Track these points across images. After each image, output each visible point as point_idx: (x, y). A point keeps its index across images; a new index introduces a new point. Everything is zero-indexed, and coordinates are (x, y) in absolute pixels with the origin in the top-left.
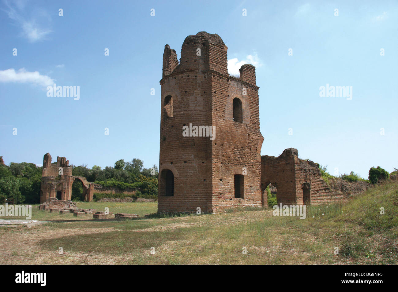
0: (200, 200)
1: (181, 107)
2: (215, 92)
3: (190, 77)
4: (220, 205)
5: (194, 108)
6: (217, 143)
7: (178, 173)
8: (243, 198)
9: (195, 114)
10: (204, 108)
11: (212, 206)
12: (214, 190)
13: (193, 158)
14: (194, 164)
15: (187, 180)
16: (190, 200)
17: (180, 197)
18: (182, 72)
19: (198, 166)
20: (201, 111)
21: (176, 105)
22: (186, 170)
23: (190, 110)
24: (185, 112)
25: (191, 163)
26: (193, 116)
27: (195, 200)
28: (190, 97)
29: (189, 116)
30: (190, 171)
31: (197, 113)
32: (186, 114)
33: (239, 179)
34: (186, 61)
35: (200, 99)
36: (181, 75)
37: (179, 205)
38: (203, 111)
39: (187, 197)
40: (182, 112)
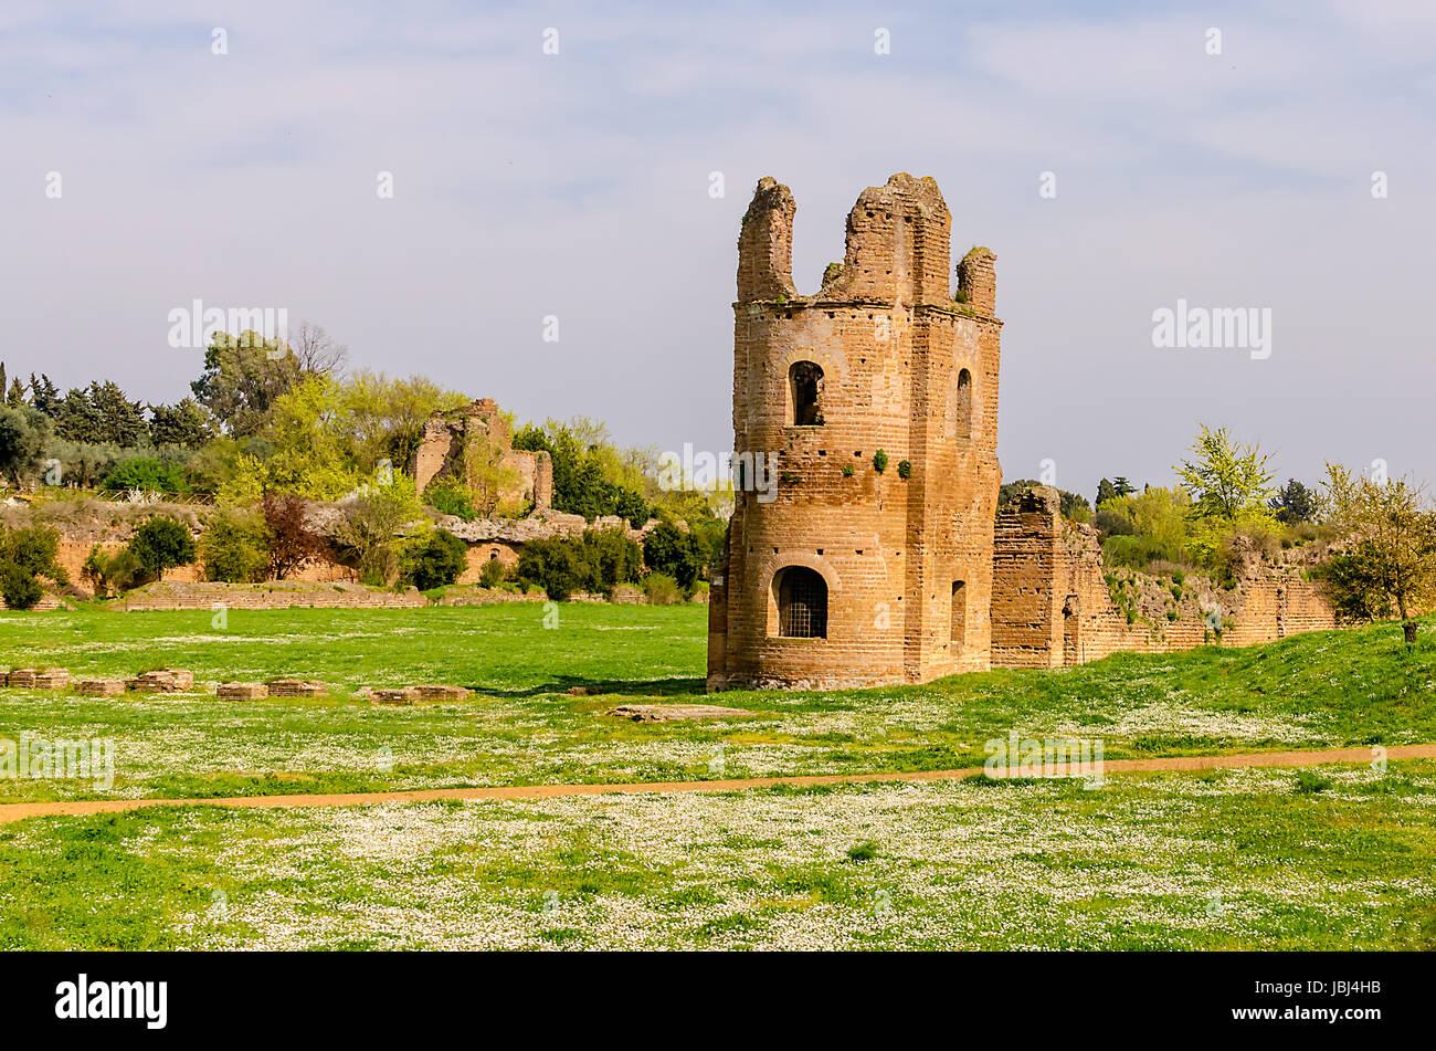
0: (891, 648)
2: (933, 366)
3: (877, 319)
4: (931, 663)
5: (880, 407)
6: (931, 505)
7: (839, 580)
8: (962, 640)
9: (885, 425)
10: (903, 407)
11: (919, 665)
12: (924, 624)
13: (877, 544)
14: (881, 559)
15: (863, 598)
16: (869, 648)
17: (845, 642)
18: (856, 304)
19: (887, 564)
20: (895, 416)
21: (834, 394)
22: (861, 573)
23: (873, 414)
24: (860, 419)
25: (874, 555)
26: (880, 430)
27: (881, 648)
28: (874, 376)
29: (869, 429)
30: (870, 576)
31: (888, 423)
32: (864, 424)
34: (866, 272)
35: (897, 382)
36: (850, 312)
37: (842, 663)
38: (901, 417)
39: (863, 643)
40: (850, 418)
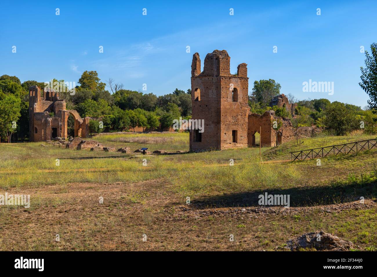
1: (205, 96)
2: (223, 88)
4: (224, 146)
5: (211, 96)
6: (223, 115)
8: (237, 143)
10: (217, 96)
11: (221, 147)
12: (222, 139)
13: (211, 123)
14: (212, 126)
17: (205, 143)
18: (205, 76)
19: (214, 127)
20: (215, 98)
22: (208, 129)
23: (209, 98)
24: (207, 99)
25: (210, 125)
26: (211, 101)
28: (209, 91)
29: (209, 101)
30: (210, 130)
33: (234, 133)
34: (207, 70)
35: (215, 91)
36: (204, 78)
37: (204, 147)
39: (208, 143)
40: (205, 99)
